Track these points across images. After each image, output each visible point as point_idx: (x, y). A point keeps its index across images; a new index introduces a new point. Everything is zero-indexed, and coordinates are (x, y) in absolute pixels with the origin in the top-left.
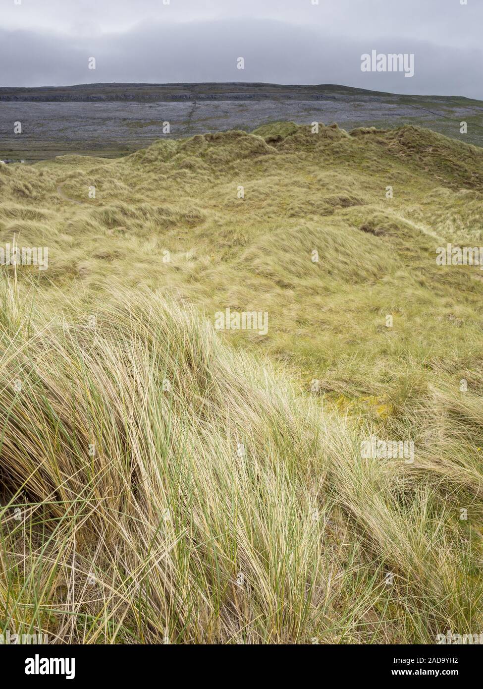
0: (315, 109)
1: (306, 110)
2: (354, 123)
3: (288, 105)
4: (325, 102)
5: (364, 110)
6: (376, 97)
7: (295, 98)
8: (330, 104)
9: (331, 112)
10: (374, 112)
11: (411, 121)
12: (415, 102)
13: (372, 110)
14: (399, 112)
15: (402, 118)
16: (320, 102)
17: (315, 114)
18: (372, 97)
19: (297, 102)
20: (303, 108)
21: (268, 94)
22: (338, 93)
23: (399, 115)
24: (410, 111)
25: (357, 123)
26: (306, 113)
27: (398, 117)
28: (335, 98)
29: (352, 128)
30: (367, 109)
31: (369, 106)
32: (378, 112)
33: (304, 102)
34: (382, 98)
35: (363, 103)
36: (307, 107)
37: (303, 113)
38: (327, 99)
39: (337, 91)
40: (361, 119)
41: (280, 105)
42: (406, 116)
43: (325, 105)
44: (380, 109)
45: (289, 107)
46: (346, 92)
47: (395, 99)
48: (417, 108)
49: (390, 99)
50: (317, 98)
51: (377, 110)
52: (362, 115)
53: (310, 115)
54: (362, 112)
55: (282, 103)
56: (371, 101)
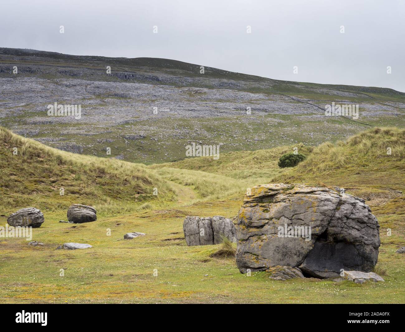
0: (116, 95)
1: (99, 96)
2: (180, 120)
3: (67, 86)
4: (137, 85)
5: (205, 100)
6: (232, 81)
7: (85, 77)
8: (146, 88)
9: (145, 101)
10: (221, 104)
11: (282, 121)
12: (299, 91)
13: (220, 101)
14: (265, 107)
15: (269, 116)
16: (128, 84)
17: (113, 104)
18: (225, 80)
19: (84, 82)
20: (94, 94)
21: (34, 68)
22: (166, 72)
23: (265, 111)
24: (284, 105)
25: (184, 120)
26: (98, 101)
27: (263, 114)
28: (158, 80)
29: (173, 128)
30: (210, 100)
31: (215, 94)
32: (228, 104)
33: (97, 83)
34: (242, 83)
35: (205, 90)
36: (101, 91)
37: (92, 101)
38: (144, 80)
39: (164, 69)
40: (195, 114)
41: (52, 86)
42: (276, 113)
43: (137, 89)
44: (234, 100)
45: (68, 90)
46: (181, 71)
47: (263, 86)
48: (299, 101)
49: (256, 85)
50: (126, 78)
51: (228, 101)
52: (198, 108)
53: (105, 104)
54: (200, 102)
55: (57, 83)
56: (221, 86)
